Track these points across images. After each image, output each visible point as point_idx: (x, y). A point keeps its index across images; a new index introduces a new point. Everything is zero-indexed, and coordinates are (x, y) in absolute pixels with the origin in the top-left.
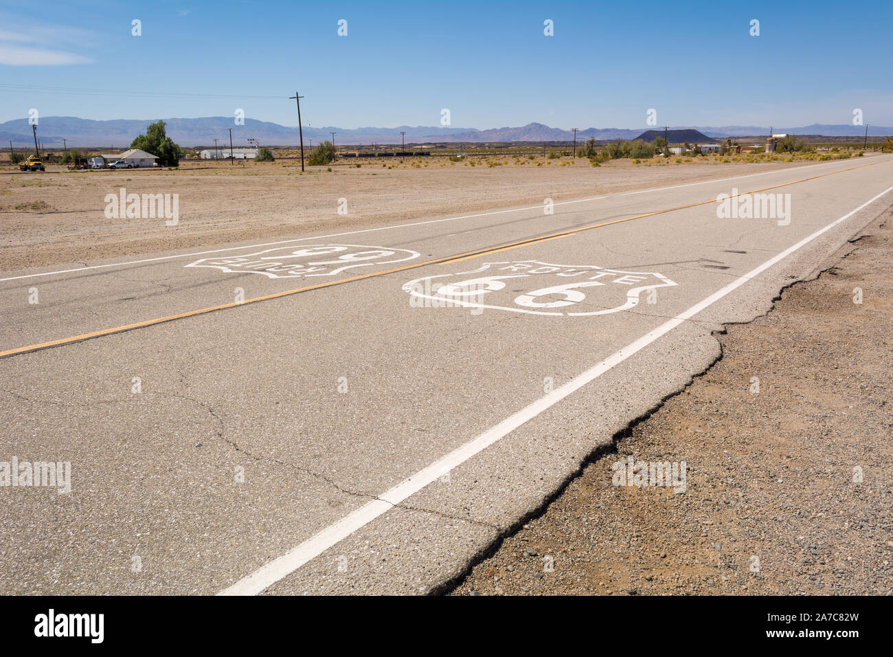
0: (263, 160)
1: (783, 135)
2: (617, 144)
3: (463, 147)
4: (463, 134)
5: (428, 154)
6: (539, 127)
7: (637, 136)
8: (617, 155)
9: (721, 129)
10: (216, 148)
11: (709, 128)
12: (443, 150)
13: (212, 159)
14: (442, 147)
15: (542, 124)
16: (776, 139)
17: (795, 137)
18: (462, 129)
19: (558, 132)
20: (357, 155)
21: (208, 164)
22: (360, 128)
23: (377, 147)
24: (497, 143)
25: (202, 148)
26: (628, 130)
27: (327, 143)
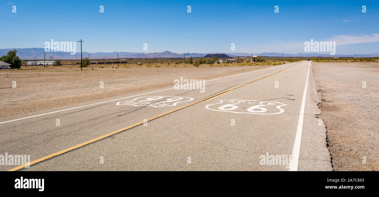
0: (56, 66)
1: (256, 56)
2: (201, 59)
3: (140, 60)
4: (139, 55)
5: (126, 63)
6: (168, 53)
7: (204, 56)
8: (201, 63)
9: (233, 54)
10: (35, 60)
11: (229, 53)
12: (132, 61)
13: (32, 65)
14: (131, 60)
15: (170, 51)
16: (254, 57)
17: (261, 57)
18: (139, 53)
19: (175, 54)
20: (97, 63)
21: (30, 68)
22: (97, 53)
23: (104, 60)
24: (152, 58)
25: (28, 61)
26: (201, 54)
27: (86, 58)
